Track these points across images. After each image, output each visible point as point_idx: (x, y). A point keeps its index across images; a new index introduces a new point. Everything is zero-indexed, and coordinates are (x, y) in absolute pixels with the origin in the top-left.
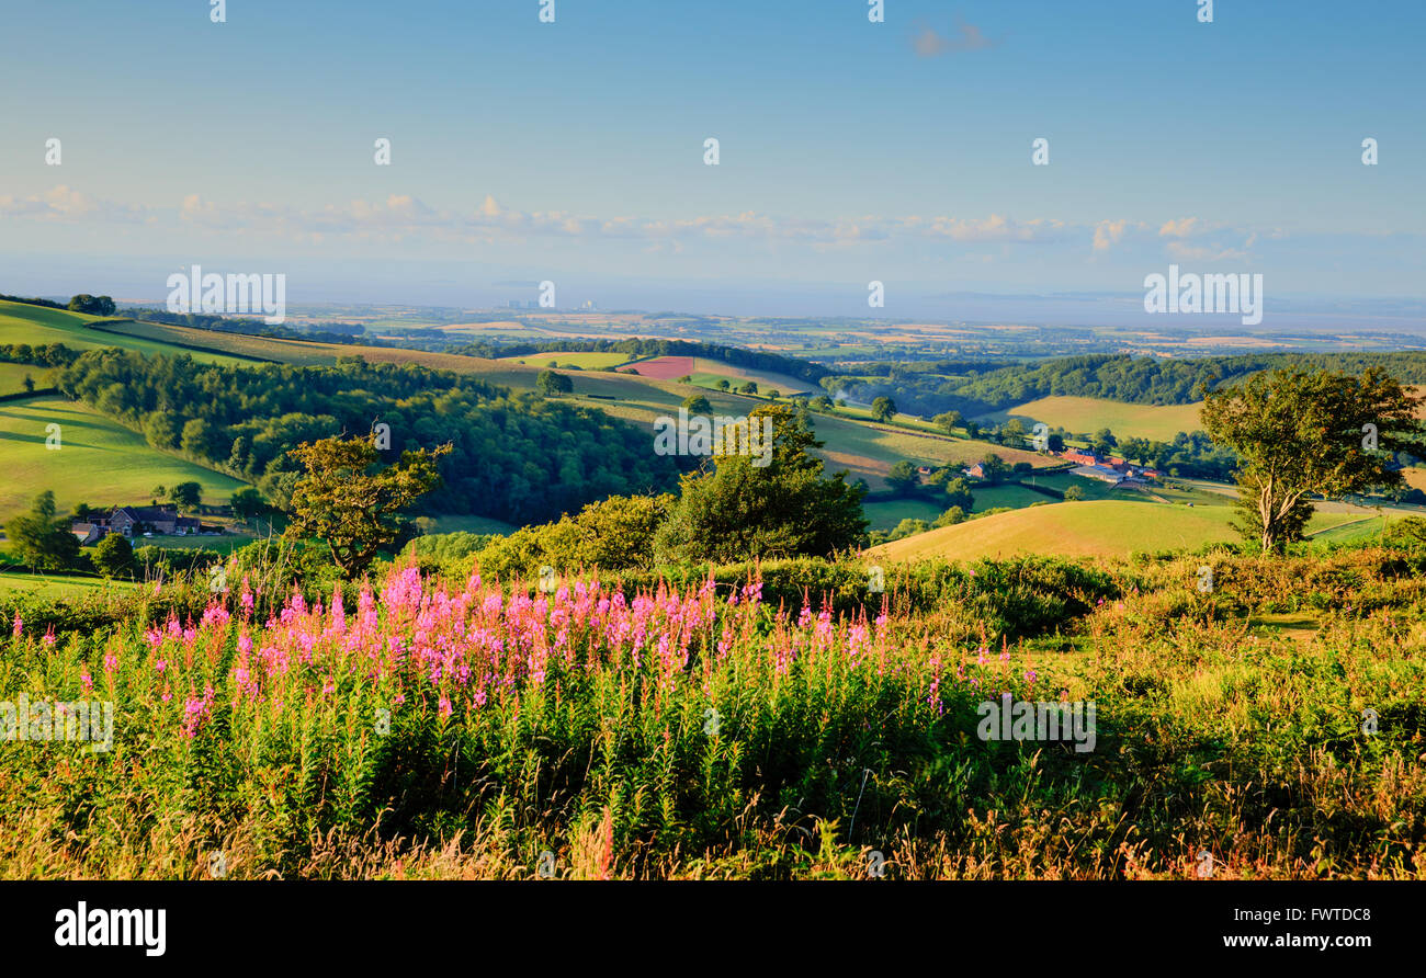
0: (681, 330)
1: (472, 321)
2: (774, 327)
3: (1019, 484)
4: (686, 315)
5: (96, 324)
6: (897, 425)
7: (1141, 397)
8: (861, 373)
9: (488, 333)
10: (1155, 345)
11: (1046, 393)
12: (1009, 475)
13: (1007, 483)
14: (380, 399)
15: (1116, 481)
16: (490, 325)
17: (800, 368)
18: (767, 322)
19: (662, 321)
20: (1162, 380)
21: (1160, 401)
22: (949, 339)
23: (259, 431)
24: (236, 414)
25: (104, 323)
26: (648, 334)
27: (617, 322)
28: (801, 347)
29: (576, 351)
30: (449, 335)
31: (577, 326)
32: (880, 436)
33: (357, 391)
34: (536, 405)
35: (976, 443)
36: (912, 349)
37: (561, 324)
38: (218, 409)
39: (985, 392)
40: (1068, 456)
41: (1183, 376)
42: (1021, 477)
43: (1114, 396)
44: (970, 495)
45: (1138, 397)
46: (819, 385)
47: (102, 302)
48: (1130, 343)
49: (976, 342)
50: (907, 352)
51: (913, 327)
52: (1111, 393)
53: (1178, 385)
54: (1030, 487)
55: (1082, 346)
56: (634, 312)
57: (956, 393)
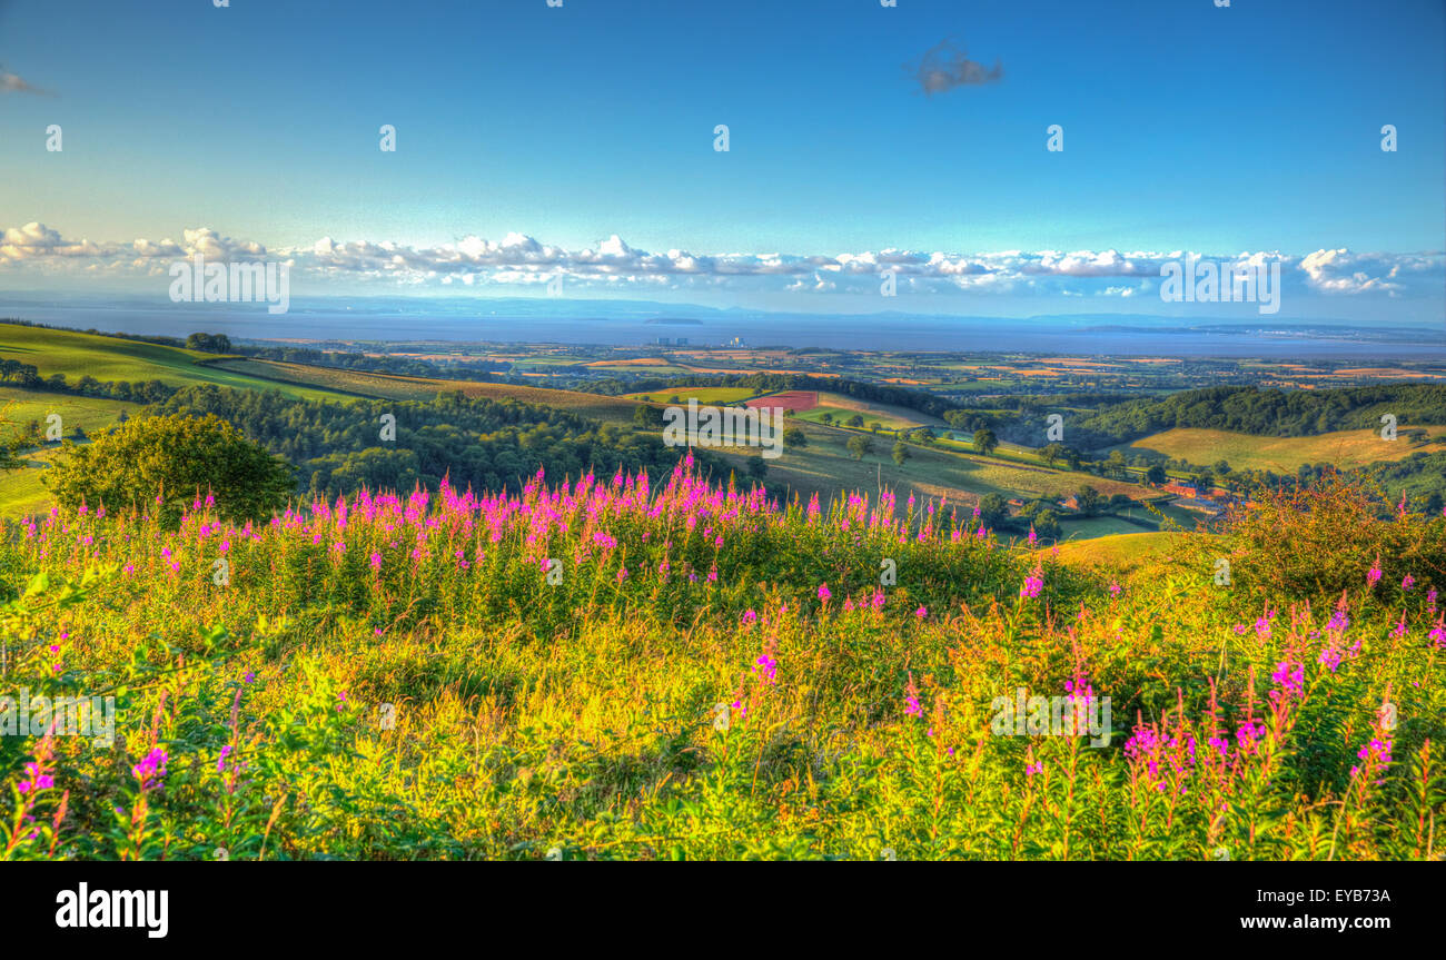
0: (824, 365)
1: (618, 358)
2: (916, 362)
3: (1114, 516)
4: (830, 351)
5: (208, 361)
6: (999, 457)
7: (1268, 429)
8: (990, 407)
9: (632, 370)
10: (1298, 376)
11: (1170, 425)
12: (1107, 507)
13: (1103, 515)
14: (465, 433)
15: (1215, 513)
16: (636, 361)
17: (924, 402)
18: (909, 356)
19: (806, 357)
20: (1288, 410)
21: (1286, 434)
22: (1091, 372)
23: (337, 465)
24: (316, 448)
25: (215, 361)
26: (790, 369)
27: (762, 358)
28: (938, 381)
29: (705, 386)
30: (593, 371)
31: (722, 362)
32: (978, 468)
33: (443, 426)
34: (624, 439)
35: (1077, 475)
36: (1050, 382)
37: (706, 360)
38: (300, 444)
39: (1110, 425)
40: (1172, 487)
41: (1310, 408)
42: (1118, 509)
43: (1240, 428)
44: (1058, 528)
45: (1264, 429)
46: (943, 418)
47: (218, 340)
48: (1274, 375)
49: (1117, 375)
50: (1046, 385)
51: (1054, 361)
52: (1236, 425)
53: (1304, 415)
54: (1126, 519)
55: (1224, 378)
56: (780, 348)
57: (1080, 426)
